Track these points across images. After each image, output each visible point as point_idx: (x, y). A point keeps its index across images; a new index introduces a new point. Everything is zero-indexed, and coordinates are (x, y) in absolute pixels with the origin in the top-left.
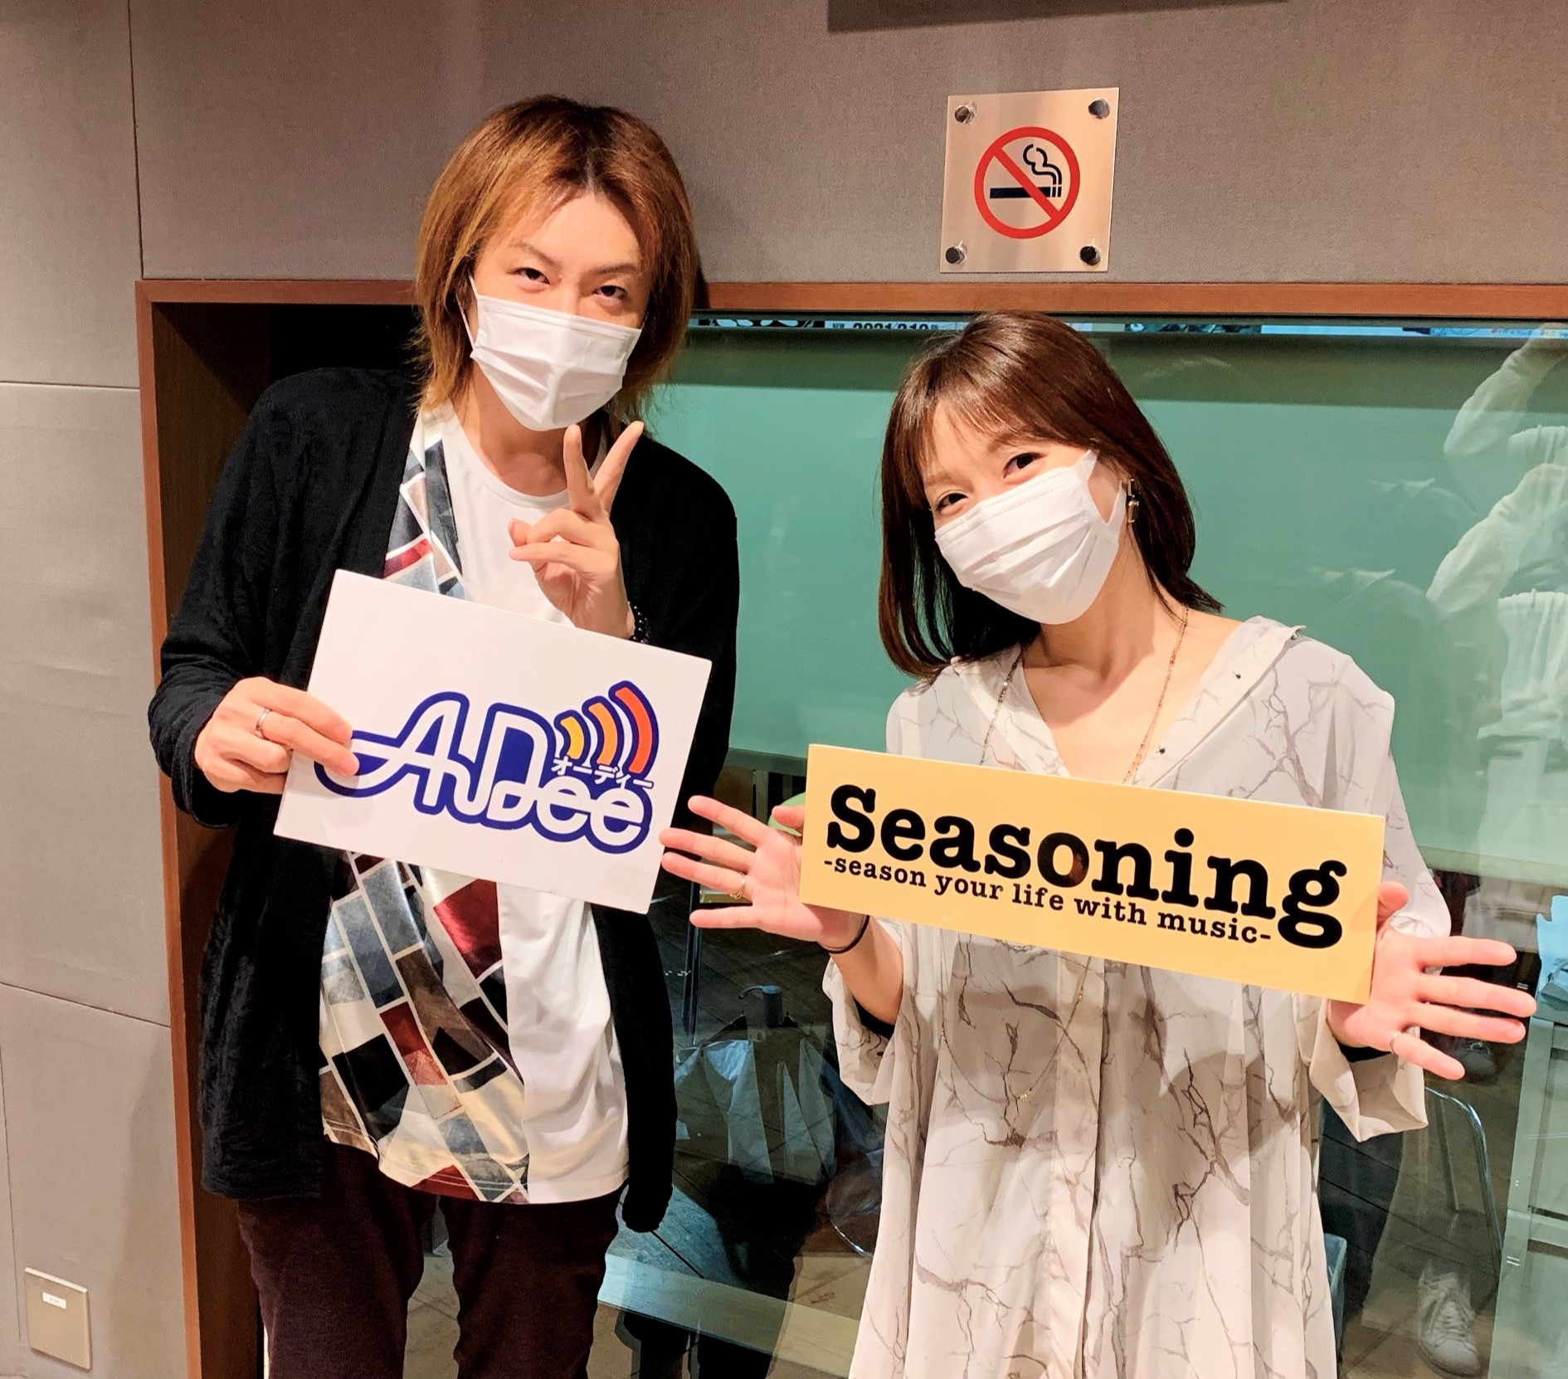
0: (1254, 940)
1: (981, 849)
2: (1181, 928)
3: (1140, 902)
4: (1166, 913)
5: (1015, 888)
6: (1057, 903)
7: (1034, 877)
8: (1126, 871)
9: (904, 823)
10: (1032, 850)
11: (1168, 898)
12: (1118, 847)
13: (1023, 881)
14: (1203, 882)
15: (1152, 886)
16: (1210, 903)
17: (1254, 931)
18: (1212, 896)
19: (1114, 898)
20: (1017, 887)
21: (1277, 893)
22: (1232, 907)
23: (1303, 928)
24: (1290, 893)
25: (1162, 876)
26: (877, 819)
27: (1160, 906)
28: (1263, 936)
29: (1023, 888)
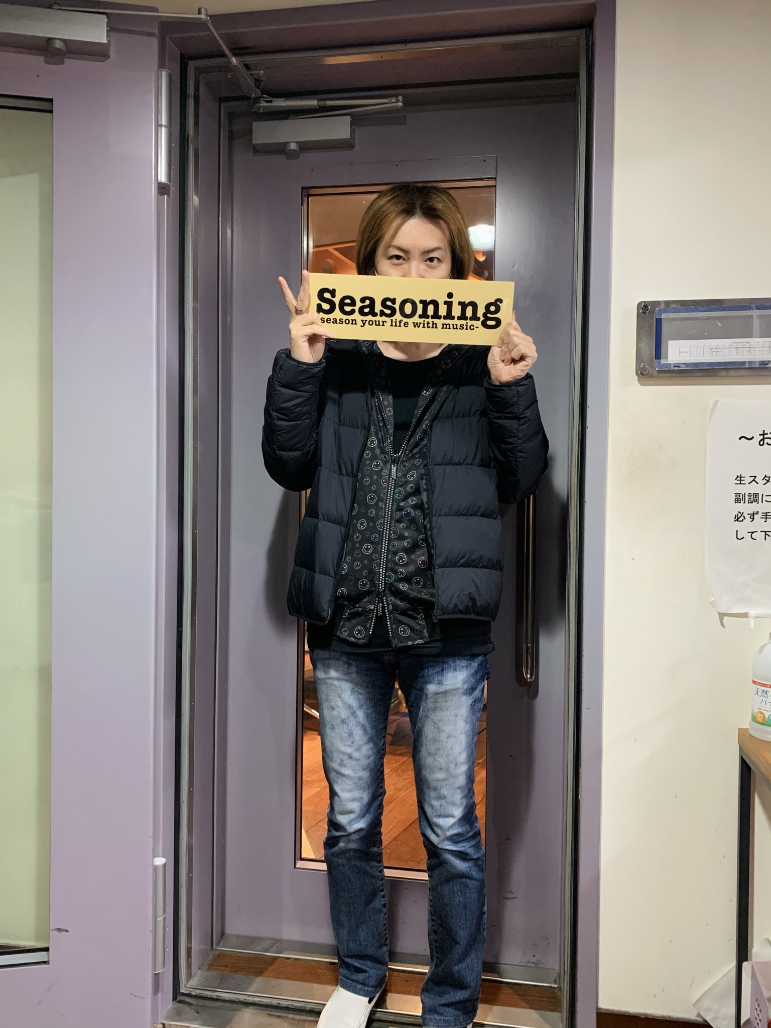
0: (473, 329)
1: (378, 308)
2: (450, 328)
3: (436, 321)
4: (444, 323)
5: (391, 321)
6: (406, 324)
7: (398, 316)
8: (431, 310)
9: (348, 301)
10: (397, 306)
11: (445, 318)
12: (428, 301)
13: (393, 318)
14: (456, 311)
15: (440, 314)
16: (459, 318)
17: (473, 326)
18: (460, 315)
19: (426, 320)
20: (392, 320)
21: (481, 312)
22: (466, 318)
23: (490, 323)
24: (485, 311)
25: (443, 311)
26: (337, 300)
27: (442, 321)
28: (476, 327)
29: (394, 321)
